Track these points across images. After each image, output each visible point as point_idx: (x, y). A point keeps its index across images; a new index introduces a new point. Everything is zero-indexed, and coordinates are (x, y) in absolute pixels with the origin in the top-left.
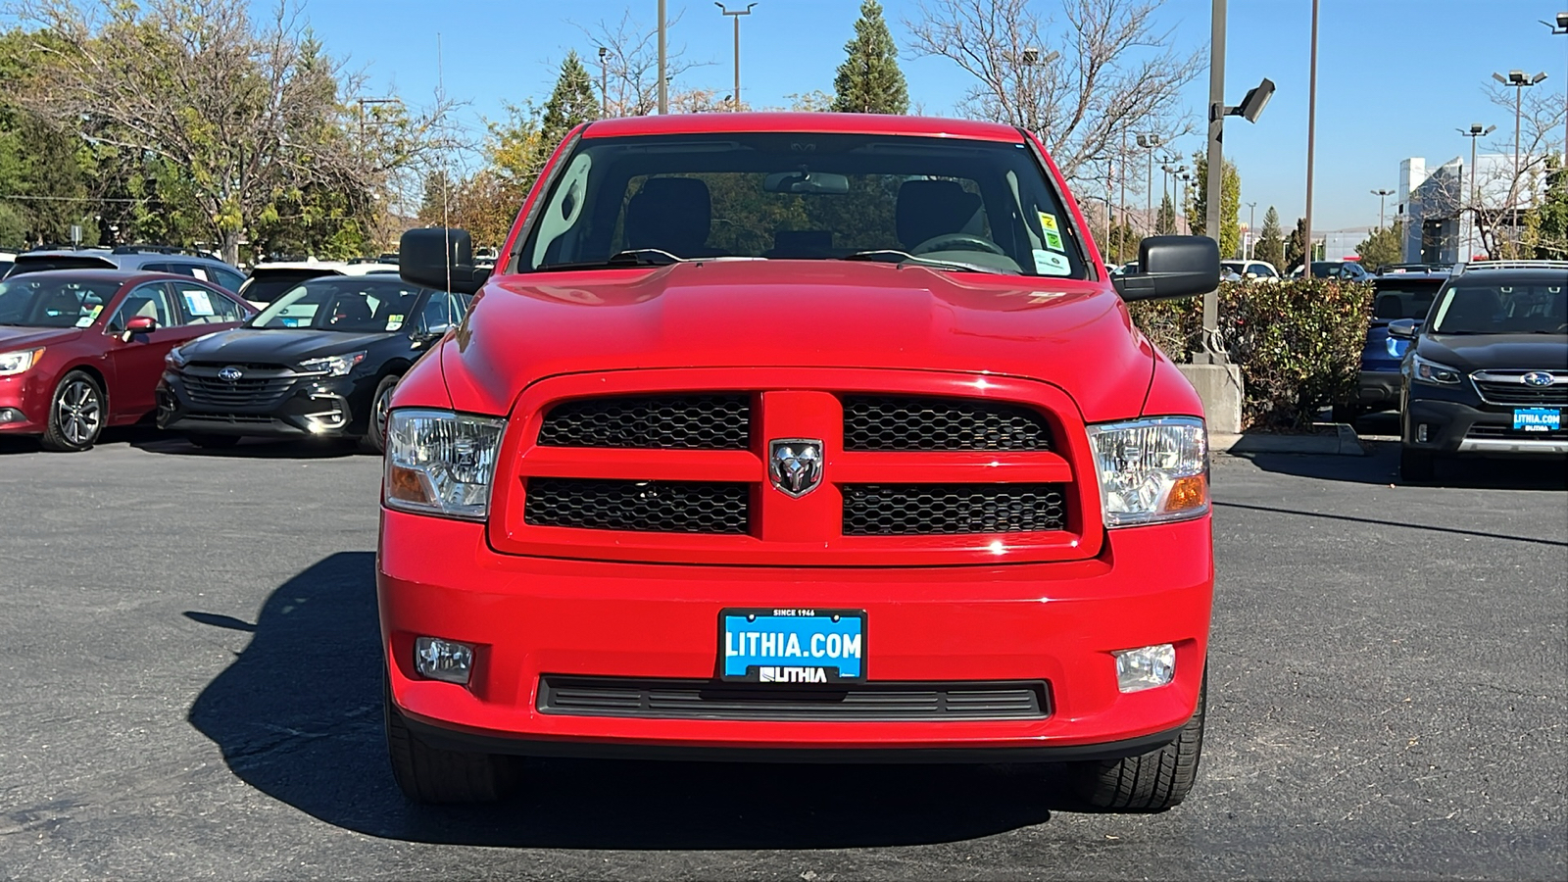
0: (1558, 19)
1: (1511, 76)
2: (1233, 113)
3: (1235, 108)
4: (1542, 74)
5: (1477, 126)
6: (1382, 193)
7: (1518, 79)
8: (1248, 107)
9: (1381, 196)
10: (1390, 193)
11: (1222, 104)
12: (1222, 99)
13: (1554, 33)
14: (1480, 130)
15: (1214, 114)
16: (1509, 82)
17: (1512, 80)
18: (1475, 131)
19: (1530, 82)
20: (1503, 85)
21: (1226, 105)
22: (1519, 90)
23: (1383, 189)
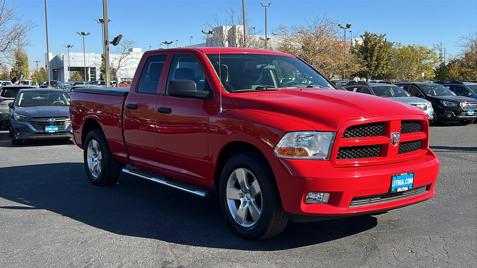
0: (99, 19)
1: (81, 33)
2: (111, 43)
3: (112, 42)
4: (89, 33)
5: (69, 45)
6: (37, 62)
7: (83, 34)
8: (115, 42)
9: (36, 63)
10: (39, 62)
11: (108, 40)
12: (108, 39)
13: (98, 23)
14: (70, 46)
15: (106, 43)
16: (81, 34)
17: (82, 34)
18: (69, 46)
19: (86, 34)
20: (79, 35)
21: (109, 41)
22: (83, 36)
23: (37, 61)
